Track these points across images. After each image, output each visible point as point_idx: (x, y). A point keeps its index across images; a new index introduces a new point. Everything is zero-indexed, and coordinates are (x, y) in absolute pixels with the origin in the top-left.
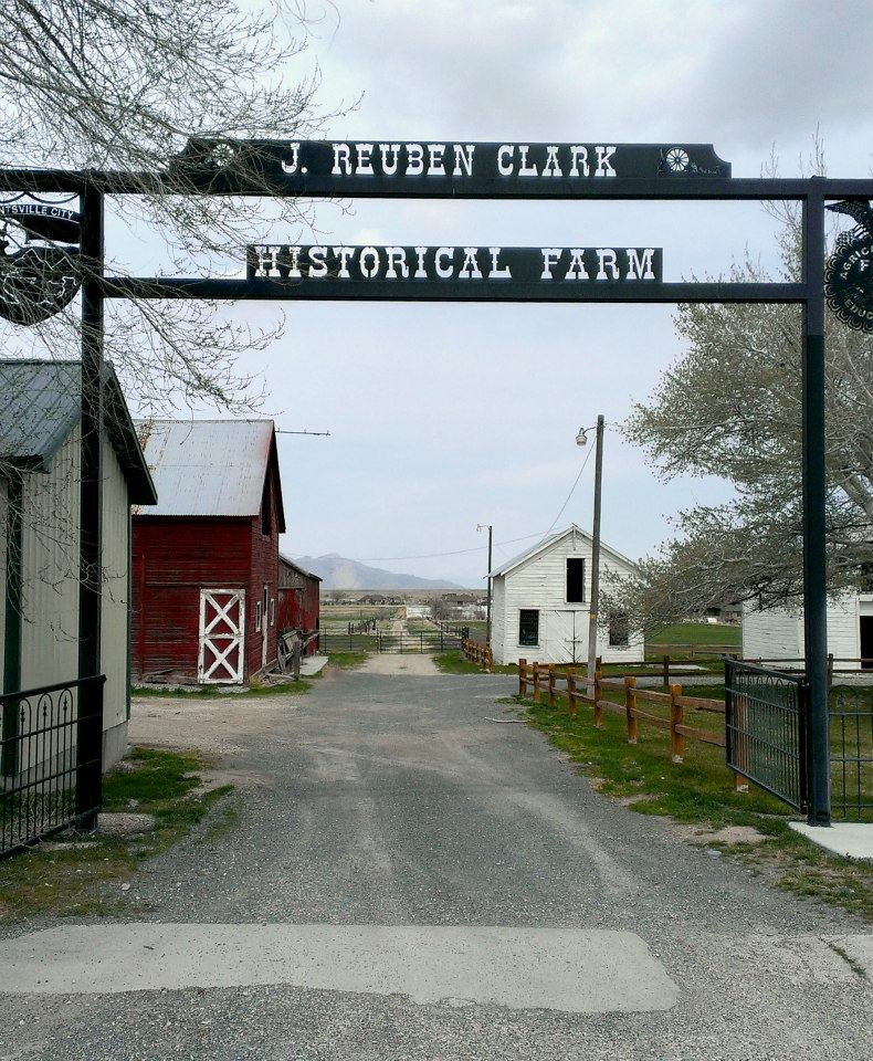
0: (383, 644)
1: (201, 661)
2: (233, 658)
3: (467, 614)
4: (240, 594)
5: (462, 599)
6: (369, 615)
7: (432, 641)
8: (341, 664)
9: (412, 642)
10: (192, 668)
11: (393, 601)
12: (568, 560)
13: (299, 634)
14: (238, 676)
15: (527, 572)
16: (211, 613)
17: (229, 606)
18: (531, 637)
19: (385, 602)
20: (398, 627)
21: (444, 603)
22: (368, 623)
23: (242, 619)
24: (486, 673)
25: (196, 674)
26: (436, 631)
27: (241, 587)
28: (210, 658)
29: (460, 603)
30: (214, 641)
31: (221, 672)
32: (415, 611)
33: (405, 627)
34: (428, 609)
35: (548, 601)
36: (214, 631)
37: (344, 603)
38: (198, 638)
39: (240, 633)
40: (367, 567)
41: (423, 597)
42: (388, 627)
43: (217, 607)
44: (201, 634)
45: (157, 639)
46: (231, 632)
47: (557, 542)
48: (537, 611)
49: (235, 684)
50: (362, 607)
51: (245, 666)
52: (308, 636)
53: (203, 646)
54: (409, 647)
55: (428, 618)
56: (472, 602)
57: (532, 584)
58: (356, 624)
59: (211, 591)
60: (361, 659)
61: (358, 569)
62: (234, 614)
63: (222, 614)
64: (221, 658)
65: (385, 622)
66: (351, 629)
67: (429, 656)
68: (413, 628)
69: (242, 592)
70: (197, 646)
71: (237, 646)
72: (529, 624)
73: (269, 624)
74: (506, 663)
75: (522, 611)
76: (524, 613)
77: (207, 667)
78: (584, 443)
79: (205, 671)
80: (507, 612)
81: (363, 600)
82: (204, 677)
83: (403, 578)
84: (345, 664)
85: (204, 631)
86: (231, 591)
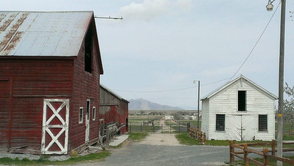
0: (154, 129)
1: (43, 141)
2: (62, 139)
3: (186, 118)
4: (66, 102)
5: (184, 113)
6: (152, 119)
7: (174, 128)
8: (134, 139)
9: (167, 128)
10: (38, 145)
11: (161, 114)
12: (239, 91)
13: (117, 125)
14: (64, 150)
15: (219, 97)
16: (50, 113)
17: (60, 109)
18: (221, 127)
19: (158, 114)
20: (162, 122)
21: (178, 115)
22: (151, 121)
23: (67, 116)
24: (203, 145)
25: (40, 149)
26: (176, 124)
27: (67, 98)
28: (49, 139)
29: (183, 115)
30: (51, 129)
31: (55, 147)
32: (168, 117)
33: (164, 123)
34: (173, 117)
35: (229, 110)
36: (52, 123)
37: (144, 115)
38: (41, 128)
39: (66, 125)
40: (152, 103)
41: (171, 113)
42: (158, 123)
43: (53, 109)
44: (44, 124)
45: (18, 128)
46: (61, 123)
47: (234, 83)
48: (224, 115)
49: (63, 154)
50: (150, 116)
51: (68, 143)
52: (121, 126)
53: (44, 132)
54: (166, 131)
55: (172, 120)
56: (187, 115)
57: (221, 103)
58: (147, 121)
59: (50, 100)
60: (144, 136)
61: (149, 103)
62: (63, 113)
63: (56, 113)
64: (55, 139)
65: (158, 121)
66: (145, 123)
67: (174, 134)
68: (167, 123)
69: (68, 100)
70: (41, 132)
71: (65, 132)
72: (220, 120)
73: (91, 120)
74: (210, 139)
75: (217, 115)
76: (218, 116)
77: (47, 144)
78: (271, 9)
79: (46, 147)
80: (210, 115)
81: (150, 114)
82: (45, 150)
83: (164, 106)
84: (136, 139)
85: (46, 123)
86: (61, 100)
